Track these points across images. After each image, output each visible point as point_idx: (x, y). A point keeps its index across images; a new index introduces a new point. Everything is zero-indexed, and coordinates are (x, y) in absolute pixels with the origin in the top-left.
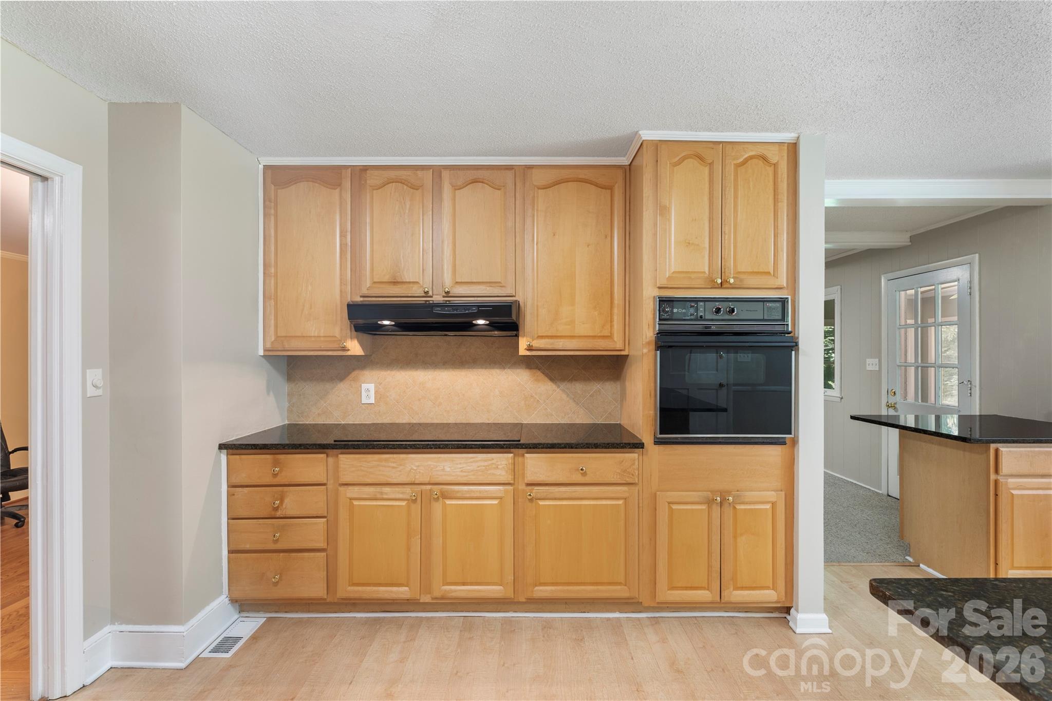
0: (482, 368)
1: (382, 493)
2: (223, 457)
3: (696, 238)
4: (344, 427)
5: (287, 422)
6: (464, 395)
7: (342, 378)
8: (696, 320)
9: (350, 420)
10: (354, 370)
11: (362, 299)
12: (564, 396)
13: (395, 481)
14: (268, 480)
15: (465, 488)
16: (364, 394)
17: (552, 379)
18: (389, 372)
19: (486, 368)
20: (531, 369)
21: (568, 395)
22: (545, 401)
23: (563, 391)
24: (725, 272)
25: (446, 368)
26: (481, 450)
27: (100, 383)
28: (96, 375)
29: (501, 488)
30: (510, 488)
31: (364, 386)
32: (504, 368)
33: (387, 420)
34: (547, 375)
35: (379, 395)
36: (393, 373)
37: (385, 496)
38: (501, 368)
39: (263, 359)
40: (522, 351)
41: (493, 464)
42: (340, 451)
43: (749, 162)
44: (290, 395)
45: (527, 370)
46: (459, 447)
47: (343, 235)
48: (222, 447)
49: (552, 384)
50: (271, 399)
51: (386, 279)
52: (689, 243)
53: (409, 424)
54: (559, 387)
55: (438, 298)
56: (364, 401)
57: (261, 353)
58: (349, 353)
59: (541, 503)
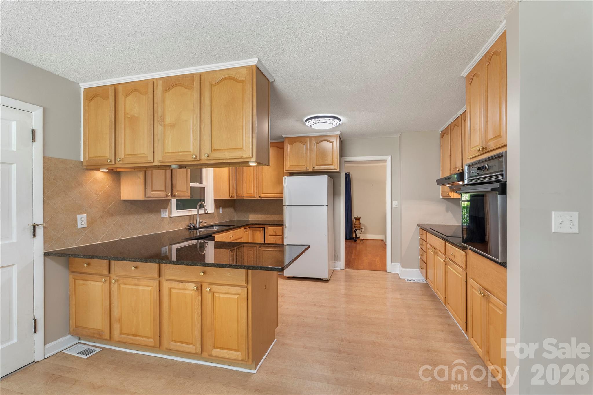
39: (443, 200)
48: (418, 225)
50: (450, 214)
52: (474, 129)
57: (441, 197)
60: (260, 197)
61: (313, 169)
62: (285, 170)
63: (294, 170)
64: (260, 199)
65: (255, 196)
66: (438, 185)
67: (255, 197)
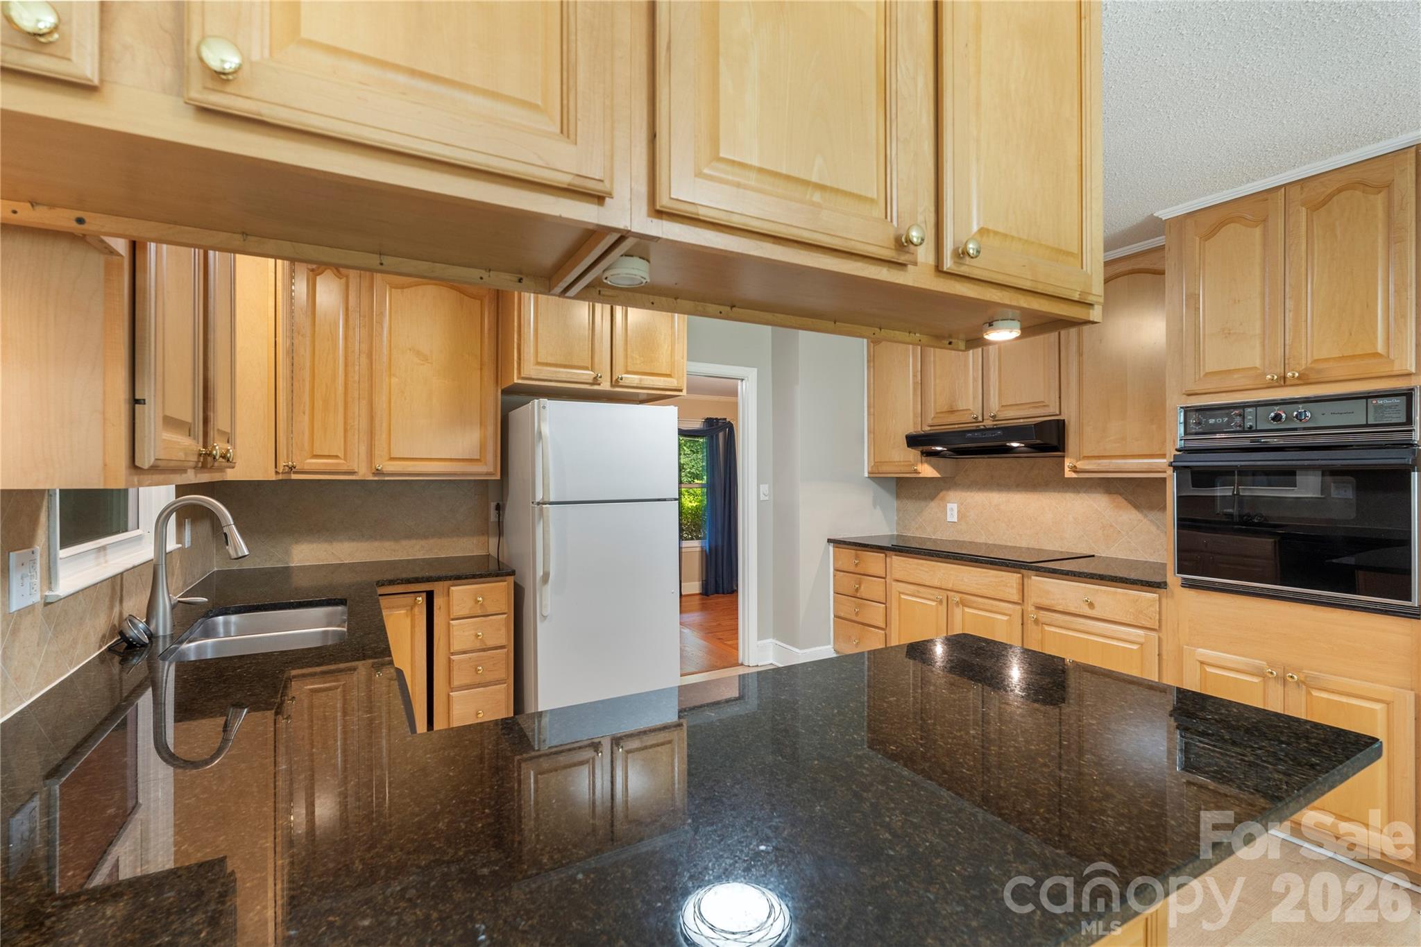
0: (1054, 491)
1: (918, 592)
2: (831, 548)
3: (1241, 324)
4: (935, 541)
5: (895, 533)
6: (1036, 519)
7: (932, 497)
8: (1244, 431)
9: (938, 536)
10: (941, 490)
11: (929, 428)
12: (1153, 529)
13: (927, 583)
14: (852, 569)
15: (980, 600)
16: (949, 513)
17: (1137, 507)
18: (968, 493)
19: (1059, 492)
20: (1110, 493)
21: (1158, 528)
22: (1128, 533)
23: (1151, 521)
24: (1289, 364)
25: (1019, 491)
26: (989, 566)
27: (767, 493)
28: (765, 488)
29: (1010, 606)
30: (1018, 607)
31: (949, 506)
32: (1079, 492)
33: (967, 539)
34: (1130, 502)
35: (961, 516)
36: (972, 494)
37: (921, 595)
38: (1074, 492)
39: (869, 480)
40: (1068, 474)
41: (1002, 581)
42: (894, 553)
43: (1335, 198)
44: (898, 510)
45: (1106, 495)
46: (971, 561)
47: (914, 376)
48: (830, 541)
49: (1138, 513)
50: (878, 512)
51: (945, 409)
52: (1229, 334)
53: (986, 544)
54: (1146, 516)
55: (989, 423)
56: (949, 519)
57: (866, 475)
58: (921, 475)
59: (1047, 628)
60: (378, 472)
61: (615, 383)
62: (518, 378)
63: (551, 381)
64: (376, 478)
65: (356, 470)
66: (908, 446)
67: (353, 473)
